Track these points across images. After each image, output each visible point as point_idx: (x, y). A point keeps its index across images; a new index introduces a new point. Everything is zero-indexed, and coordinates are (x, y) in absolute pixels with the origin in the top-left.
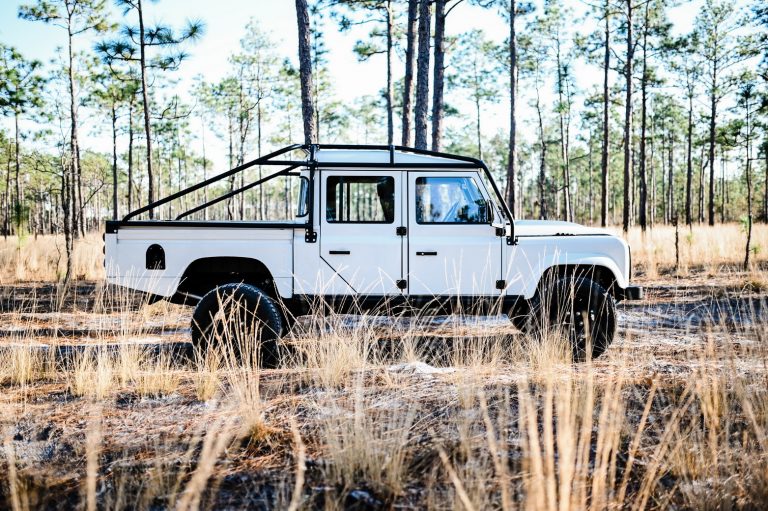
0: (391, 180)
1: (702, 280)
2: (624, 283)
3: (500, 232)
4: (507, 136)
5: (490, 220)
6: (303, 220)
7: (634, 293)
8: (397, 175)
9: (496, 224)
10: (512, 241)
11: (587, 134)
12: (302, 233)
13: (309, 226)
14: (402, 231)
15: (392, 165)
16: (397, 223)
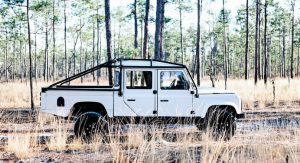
0: (151, 73)
1: (284, 109)
2: (239, 112)
3: (192, 93)
4: (196, 28)
5: (189, 88)
6: (117, 88)
7: (242, 116)
8: (153, 71)
9: (191, 89)
10: (197, 96)
11: (239, 28)
12: (117, 93)
13: (120, 90)
14: (155, 92)
15: (151, 67)
16: (153, 89)
